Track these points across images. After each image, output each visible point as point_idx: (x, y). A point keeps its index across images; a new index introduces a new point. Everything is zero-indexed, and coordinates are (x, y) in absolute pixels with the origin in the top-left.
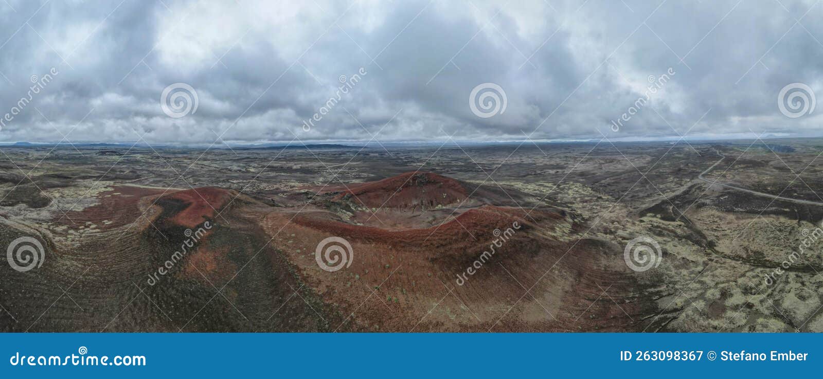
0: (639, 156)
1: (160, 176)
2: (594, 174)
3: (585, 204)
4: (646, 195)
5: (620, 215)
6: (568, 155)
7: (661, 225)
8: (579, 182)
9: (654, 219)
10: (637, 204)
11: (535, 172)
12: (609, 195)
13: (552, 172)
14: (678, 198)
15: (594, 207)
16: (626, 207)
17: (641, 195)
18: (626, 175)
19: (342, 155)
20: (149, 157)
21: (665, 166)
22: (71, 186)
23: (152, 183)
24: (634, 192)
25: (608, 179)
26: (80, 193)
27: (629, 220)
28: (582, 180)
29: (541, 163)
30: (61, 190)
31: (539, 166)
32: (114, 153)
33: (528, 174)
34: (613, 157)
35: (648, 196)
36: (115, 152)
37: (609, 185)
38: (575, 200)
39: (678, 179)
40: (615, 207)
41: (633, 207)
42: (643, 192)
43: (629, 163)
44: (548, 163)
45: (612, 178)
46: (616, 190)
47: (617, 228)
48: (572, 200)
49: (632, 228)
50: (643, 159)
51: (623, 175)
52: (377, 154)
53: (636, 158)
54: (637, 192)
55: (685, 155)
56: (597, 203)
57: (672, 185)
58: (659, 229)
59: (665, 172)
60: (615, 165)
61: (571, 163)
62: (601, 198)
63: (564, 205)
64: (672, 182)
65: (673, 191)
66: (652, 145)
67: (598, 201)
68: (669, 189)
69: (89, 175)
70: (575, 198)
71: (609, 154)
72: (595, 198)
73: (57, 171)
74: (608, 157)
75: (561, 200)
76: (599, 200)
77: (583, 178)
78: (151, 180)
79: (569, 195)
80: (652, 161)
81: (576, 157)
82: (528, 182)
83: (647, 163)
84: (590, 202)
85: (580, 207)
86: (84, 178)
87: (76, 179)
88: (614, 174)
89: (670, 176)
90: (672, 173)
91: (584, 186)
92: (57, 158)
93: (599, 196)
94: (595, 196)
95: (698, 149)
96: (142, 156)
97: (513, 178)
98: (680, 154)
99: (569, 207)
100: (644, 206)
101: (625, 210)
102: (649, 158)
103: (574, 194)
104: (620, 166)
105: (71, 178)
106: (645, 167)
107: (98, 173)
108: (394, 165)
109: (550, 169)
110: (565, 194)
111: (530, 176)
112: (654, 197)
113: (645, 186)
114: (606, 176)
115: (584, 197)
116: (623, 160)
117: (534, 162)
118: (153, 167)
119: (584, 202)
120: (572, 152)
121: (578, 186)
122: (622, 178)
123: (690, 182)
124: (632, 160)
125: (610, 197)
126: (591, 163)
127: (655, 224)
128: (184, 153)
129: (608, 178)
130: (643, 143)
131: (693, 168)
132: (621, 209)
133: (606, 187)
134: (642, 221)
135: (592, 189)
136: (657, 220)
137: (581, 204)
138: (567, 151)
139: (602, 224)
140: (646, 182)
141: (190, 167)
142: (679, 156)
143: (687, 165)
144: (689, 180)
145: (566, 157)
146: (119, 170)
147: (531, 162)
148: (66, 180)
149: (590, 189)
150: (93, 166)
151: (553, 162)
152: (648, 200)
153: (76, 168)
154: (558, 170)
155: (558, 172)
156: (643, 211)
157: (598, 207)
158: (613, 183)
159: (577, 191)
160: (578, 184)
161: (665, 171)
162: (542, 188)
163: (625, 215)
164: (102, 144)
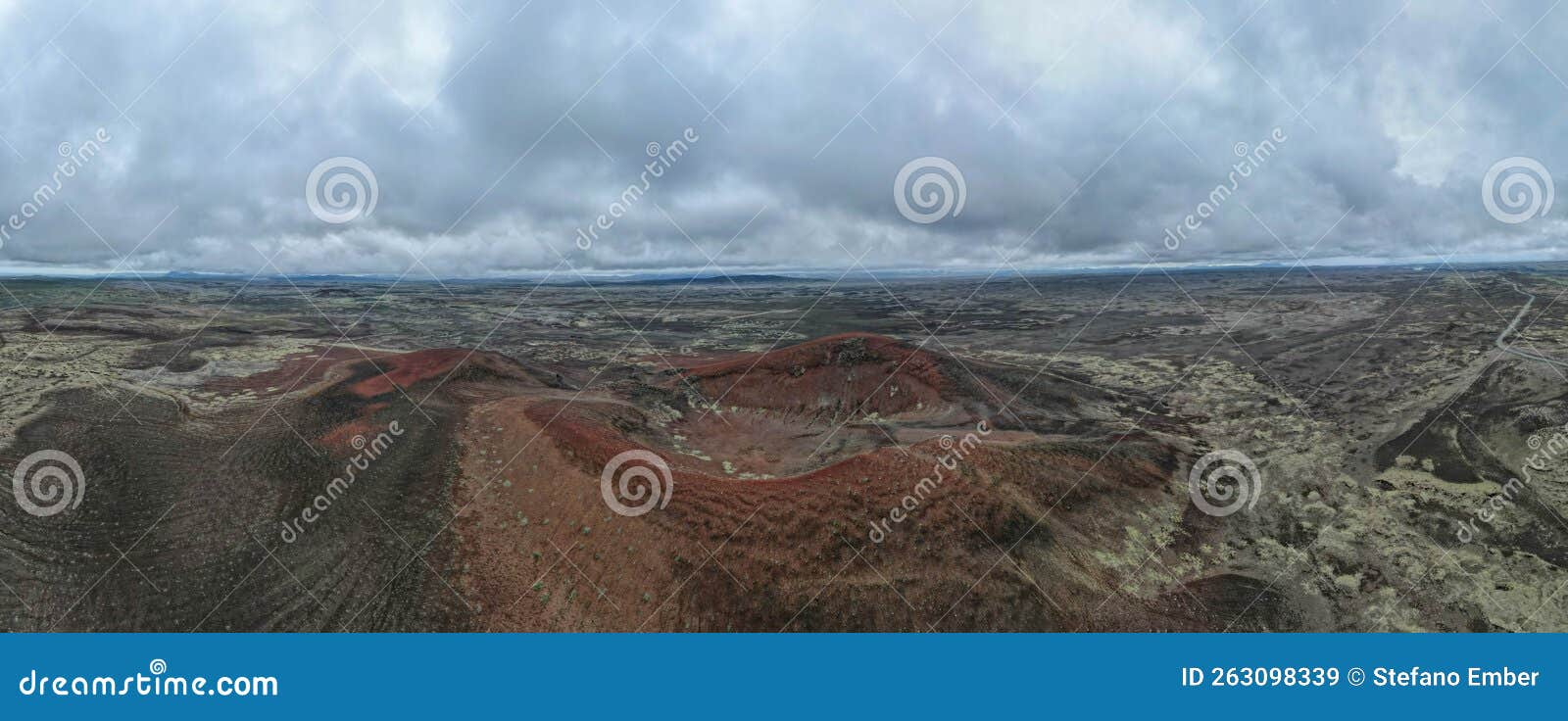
0: (1358, 295)
1: (407, 331)
2: (1264, 336)
3: (1235, 422)
4: (1385, 393)
5: (1325, 461)
6: (1214, 293)
7: (1439, 497)
8: (1227, 357)
9: (1418, 477)
10: (1367, 423)
11: (1141, 331)
12: (1296, 396)
13: (1174, 331)
14: (1463, 403)
15: (1258, 433)
16: (1339, 432)
17: (1373, 393)
18: (1334, 339)
19: (773, 296)
20: (408, 299)
21: (1415, 318)
22: (247, 344)
23: (385, 343)
24: (1356, 386)
25: (1293, 350)
26: (256, 354)
27: (1352, 482)
28: (1234, 353)
29: (1157, 311)
30: (227, 349)
31: (1152, 317)
32: (344, 292)
33: (1124, 337)
34: (1305, 298)
35: (1391, 398)
36: (347, 291)
37: (1295, 365)
38: (1212, 410)
39: (1451, 350)
40: (1309, 430)
41: (1359, 433)
42: (1378, 386)
43: (1338, 312)
44: (1171, 312)
45: (1302, 348)
46: (1313, 381)
47: (1318, 518)
48: (1205, 411)
49: (1360, 513)
50: (1367, 301)
51: (1327, 341)
52: (841, 293)
53: (1353, 300)
54: (1363, 384)
55: (1451, 292)
56: (1265, 420)
57: (1441, 364)
58: (1438, 515)
59: (1420, 333)
60: (1309, 317)
61: (1218, 309)
62: (1274, 402)
63: (1181, 427)
64: (1440, 356)
65: (1448, 383)
66: (1382, 272)
67: (1267, 413)
68: (1436, 376)
69: (283, 329)
70: (1212, 403)
71: (1298, 290)
72: (1262, 404)
73: (232, 321)
74: (1296, 297)
75: (1179, 409)
76: (1271, 408)
77: (1237, 348)
78: (388, 339)
79: (1200, 395)
80: (1387, 307)
81: (1230, 297)
82: (1116, 356)
83: (1378, 311)
84: (1250, 416)
85: (1222, 431)
86: (272, 333)
87: (257, 334)
88: (1309, 337)
89: (1432, 342)
90: (1436, 335)
91: (1238, 368)
92: (241, 300)
93: (1272, 396)
94: (1262, 398)
95: (1472, 280)
96: (396, 298)
97: (1089, 345)
98: (1440, 291)
99: (1191, 433)
100: (1386, 429)
101: (1336, 444)
102: (1379, 301)
103: (1212, 390)
104: (1320, 318)
105: (250, 333)
106: (1372, 321)
107: (299, 326)
108: (860, 315)
109: (1171, 324)
110: (1191, 390)
111: (1126, 341)
112: (1405, 401)
113: (1379, 370)
114: (1290, 342)
115: (1235, 400)
116: (1325, 304)
117: (1142, 309)
118: (406, 316)
119: (1232, 416)
120: (1223, 286)
121: (1224, 367)
122: (1325, 348)
123: (1481, 359)
124: (1344, 306)
125: (1297, 401)
126: (1259, 310)
127: (1425, 496)
128: (478, 292)
129: (1293, 347)
130: (1366, 269)
131: (1477, 322)
132: (1325, 442)
133: (1288, 371)
134: (1386, 486)
135: (1258, 377)
136: (1427, 482)
137: (1225, 423)
138: (1215, 285)
139: (1276, 499)
140: (1382, 356)
141: (474, 317)
142: (1439, 294)
143: (1462, 315)
144: (1477, 352)
145: (1210, 297)
146: (340, 321)
147: (1137, 308)
148: (238, 336)
149: (1252, 377)
150: (298, 315)
151: (1181, 310)
152: (1392, 409)
153: (266, 317)
154: (1187, 327)
155: (1186, 331)
156: (1383, 447)
157: (1268, 434)
158: (1305, 361)
159: (1220, 383)
160: (1225, 364)
161: (1418, 330)
162: (1142, 372)
163: (1337, 461)
164: (330, 277)
